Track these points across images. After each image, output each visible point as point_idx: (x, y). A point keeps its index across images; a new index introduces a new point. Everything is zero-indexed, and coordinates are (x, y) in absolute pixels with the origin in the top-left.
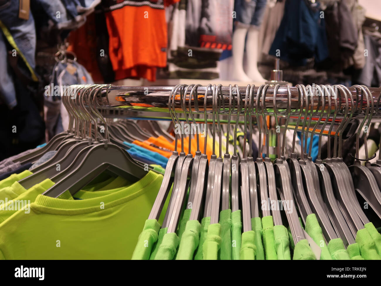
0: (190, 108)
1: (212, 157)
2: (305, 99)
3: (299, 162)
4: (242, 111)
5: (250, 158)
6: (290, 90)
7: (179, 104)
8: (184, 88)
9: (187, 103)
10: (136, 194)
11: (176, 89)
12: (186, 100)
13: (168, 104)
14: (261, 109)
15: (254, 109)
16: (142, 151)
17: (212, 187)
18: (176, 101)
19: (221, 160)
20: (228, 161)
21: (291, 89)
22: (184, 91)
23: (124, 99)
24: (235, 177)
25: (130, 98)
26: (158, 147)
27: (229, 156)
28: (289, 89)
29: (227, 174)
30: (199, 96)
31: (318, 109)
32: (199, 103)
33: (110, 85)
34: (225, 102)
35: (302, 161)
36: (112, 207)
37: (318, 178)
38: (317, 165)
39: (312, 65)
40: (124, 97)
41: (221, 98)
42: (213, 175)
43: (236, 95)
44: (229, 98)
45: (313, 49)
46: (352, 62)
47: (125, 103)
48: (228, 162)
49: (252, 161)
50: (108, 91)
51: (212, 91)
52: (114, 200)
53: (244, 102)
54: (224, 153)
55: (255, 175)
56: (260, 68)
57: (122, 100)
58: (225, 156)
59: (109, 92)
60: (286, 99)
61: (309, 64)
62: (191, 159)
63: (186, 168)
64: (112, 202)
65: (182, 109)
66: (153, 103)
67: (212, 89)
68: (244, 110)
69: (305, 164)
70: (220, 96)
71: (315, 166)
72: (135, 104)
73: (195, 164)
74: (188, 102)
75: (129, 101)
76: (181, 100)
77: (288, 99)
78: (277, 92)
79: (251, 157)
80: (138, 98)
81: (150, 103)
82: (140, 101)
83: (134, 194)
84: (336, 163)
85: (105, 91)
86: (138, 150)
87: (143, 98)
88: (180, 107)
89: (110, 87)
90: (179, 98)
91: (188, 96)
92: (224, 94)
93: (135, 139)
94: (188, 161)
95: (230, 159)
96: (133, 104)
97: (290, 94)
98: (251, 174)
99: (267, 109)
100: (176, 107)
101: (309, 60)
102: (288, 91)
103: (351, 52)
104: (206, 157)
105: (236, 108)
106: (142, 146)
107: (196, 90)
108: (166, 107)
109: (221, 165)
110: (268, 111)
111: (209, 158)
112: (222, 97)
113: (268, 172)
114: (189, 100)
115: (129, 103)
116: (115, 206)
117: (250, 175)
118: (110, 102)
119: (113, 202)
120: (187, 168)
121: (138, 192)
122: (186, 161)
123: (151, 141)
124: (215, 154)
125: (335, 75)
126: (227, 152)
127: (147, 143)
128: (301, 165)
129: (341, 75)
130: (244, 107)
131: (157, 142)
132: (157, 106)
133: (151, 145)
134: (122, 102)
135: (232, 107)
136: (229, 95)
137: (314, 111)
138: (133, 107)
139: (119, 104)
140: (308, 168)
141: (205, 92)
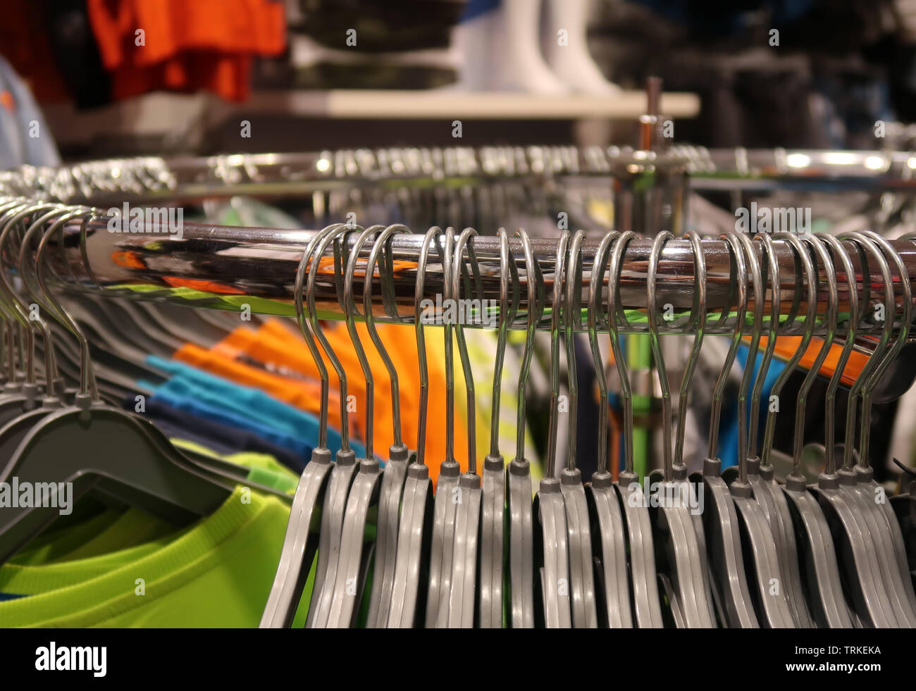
0: (368, 302)
1: (444, 471)
2: (750, 279)
3: (732, 491)
4: (544, 318)
5: (570, 473)
6: (702, 251)
7: (332, 290)
8: (346, 238)
9: (358, 286)
10: (193, 569)
11: (324, 240)
12: (354, 277)
13: (290, 288)
14: (606, 312)
15: (584, 310)
16: (209, 387)
17: (447, 583)
18: (320, 276)
19: (476, 484)
20: (499, 482)
21: (706, 248)
22: (347, 247)
23: (140, 260)
24: (523, 539)
25: (162, 258)
26: (260, 366)
27: (499, 466)
28: (699, 249)
29: (496, 528)
30: (398, 265)
31: (793, 313)
32: (396, 287)
33: (93, 209)
34: (486, 287)
35: (741, 486)
36: (113, 616)
37: (792, 539)
38: (791, 494)
40: (140, 252)
41: (471, 273)
42: (448, 534)
43: (523, 265)
44: (499, 272)
47: (143, 274)
48: (498, 486)
49: (578, 483)
50: (88, 229)
51: (440, 250)
52: (118, 593)
53: (550, 287)
54: (483, 452)
55: (586, 531)
57: (133, 264)
58: (488, 465)
59: (90, 233)
60: (689, 278)
62: (375, 477)
63: (357, 509)
64: (111, 601)
65: (337, 305)
66: (241, 282)
67: (443, 245)
68: (548, 313)
69: (751, 495)
70: (468, 265)
71: (782, 499)
72: (181, 280)
73: (387, 493)
74: (362, 285)
75: (160, 269)
76: (338, 277)
77: (697, 278)
78: (660, 257)
79: (574, 470)
80: (190, 262)
81: (231, 282)
82: (196, 272)
83: (186, 568)
84: (848, 487)
85: (78, 228)
86: (196, 382)
87: (208, 262)
88: (335, 300)
89: (94, 218)
90: (330, 269)
91: (361, 262)
92: (480, 260)
93: (184, 341)
94: (365, 485)
95: (502, 475)
96: (170, 280)
97: (701, 264)
98: (573, 528)
99: (626, 312)
100: (318, 299)
102: (694, 255)
104: (423, 475)
105: (523, 306)
106: (207, 366)
107: (388, 246)
108: (287, 295)
109: (474, 500)
110: (629, 320)
111: (435, 474)
112: (475, 268)
113: (629, 523)
114: (363, 277)
115: (159, 277)
116: (120, 613)
117: (571, 532)
118: (94, 269)
119: (117, 598)
120: (364, 509)
121: (200, 559)
122: (357, 483)
123: (237, 342)
124: (453, 460)
126: (495, 451)
127: (224, 352)
128: (738, 502)
130: (549, 305)
131: (257, 346)
132: (253, 291)
133: (238, 359)
134: (136, 271)
135: (510, 305)
136: (498, 263)
137: (783, 318)
138: (173, 292)
139: (124, 274)
140: (760, 509)
141: (420, 252)
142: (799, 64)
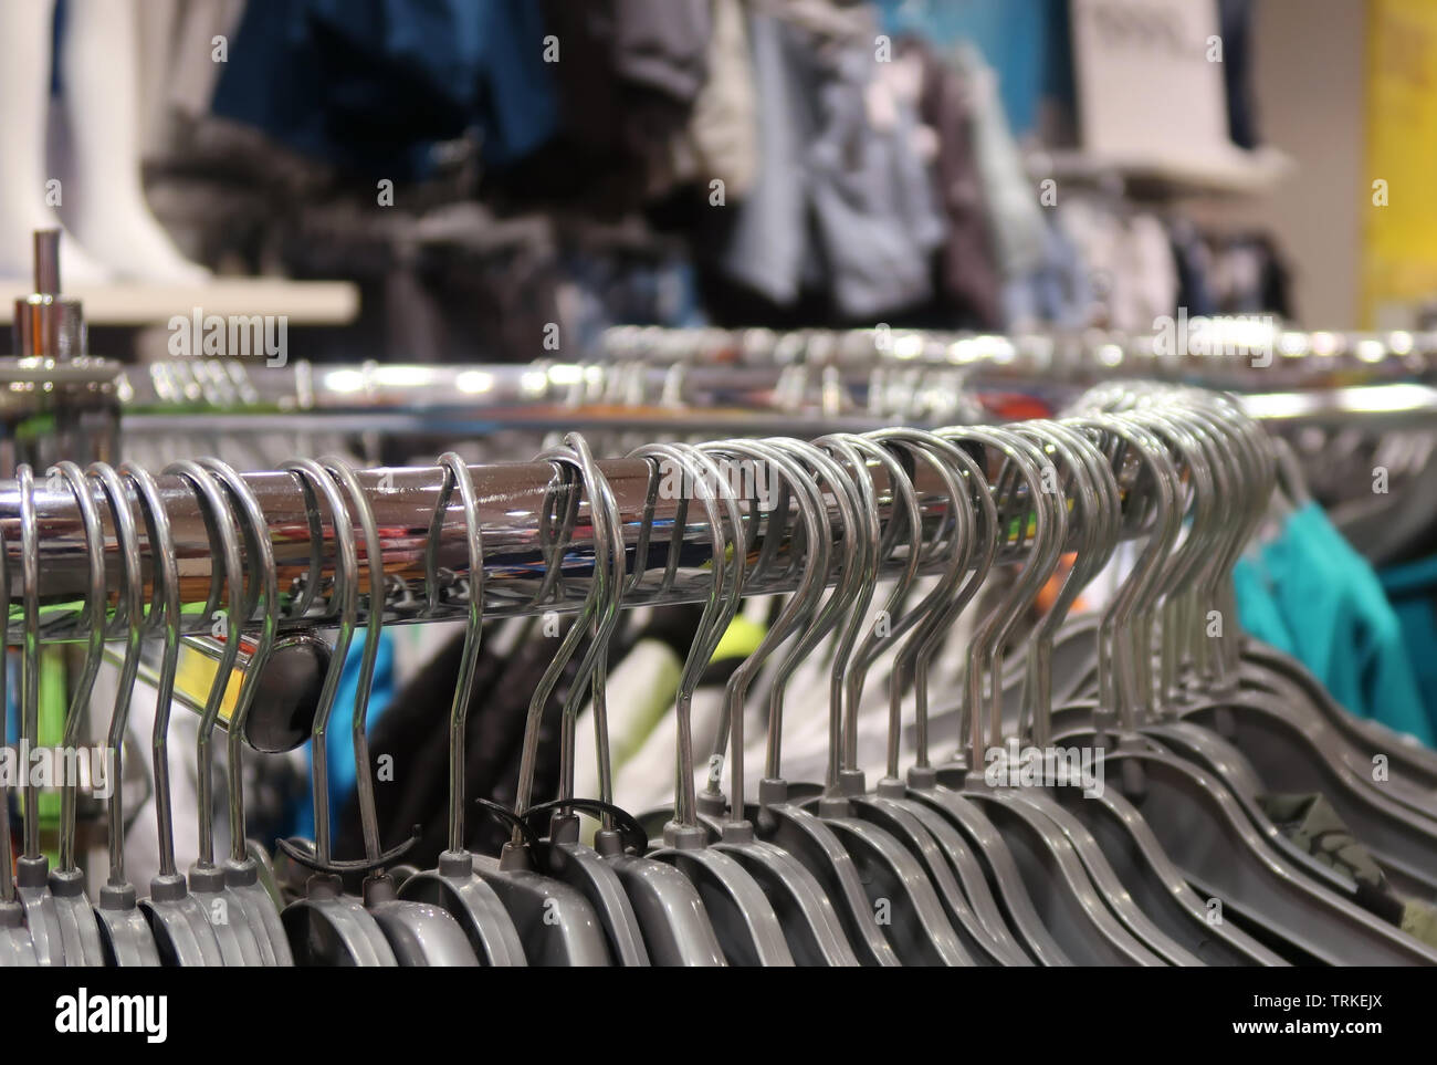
39: (467, 178)
45: (464, 90)
46: (684, 164)
56: (165, 195)
61: (446, 173)
84: (205, 896)
101: (448, 152)
103: (675, 112)
125: (598, 234)
129: (634, 232)
142: (534, 232)
